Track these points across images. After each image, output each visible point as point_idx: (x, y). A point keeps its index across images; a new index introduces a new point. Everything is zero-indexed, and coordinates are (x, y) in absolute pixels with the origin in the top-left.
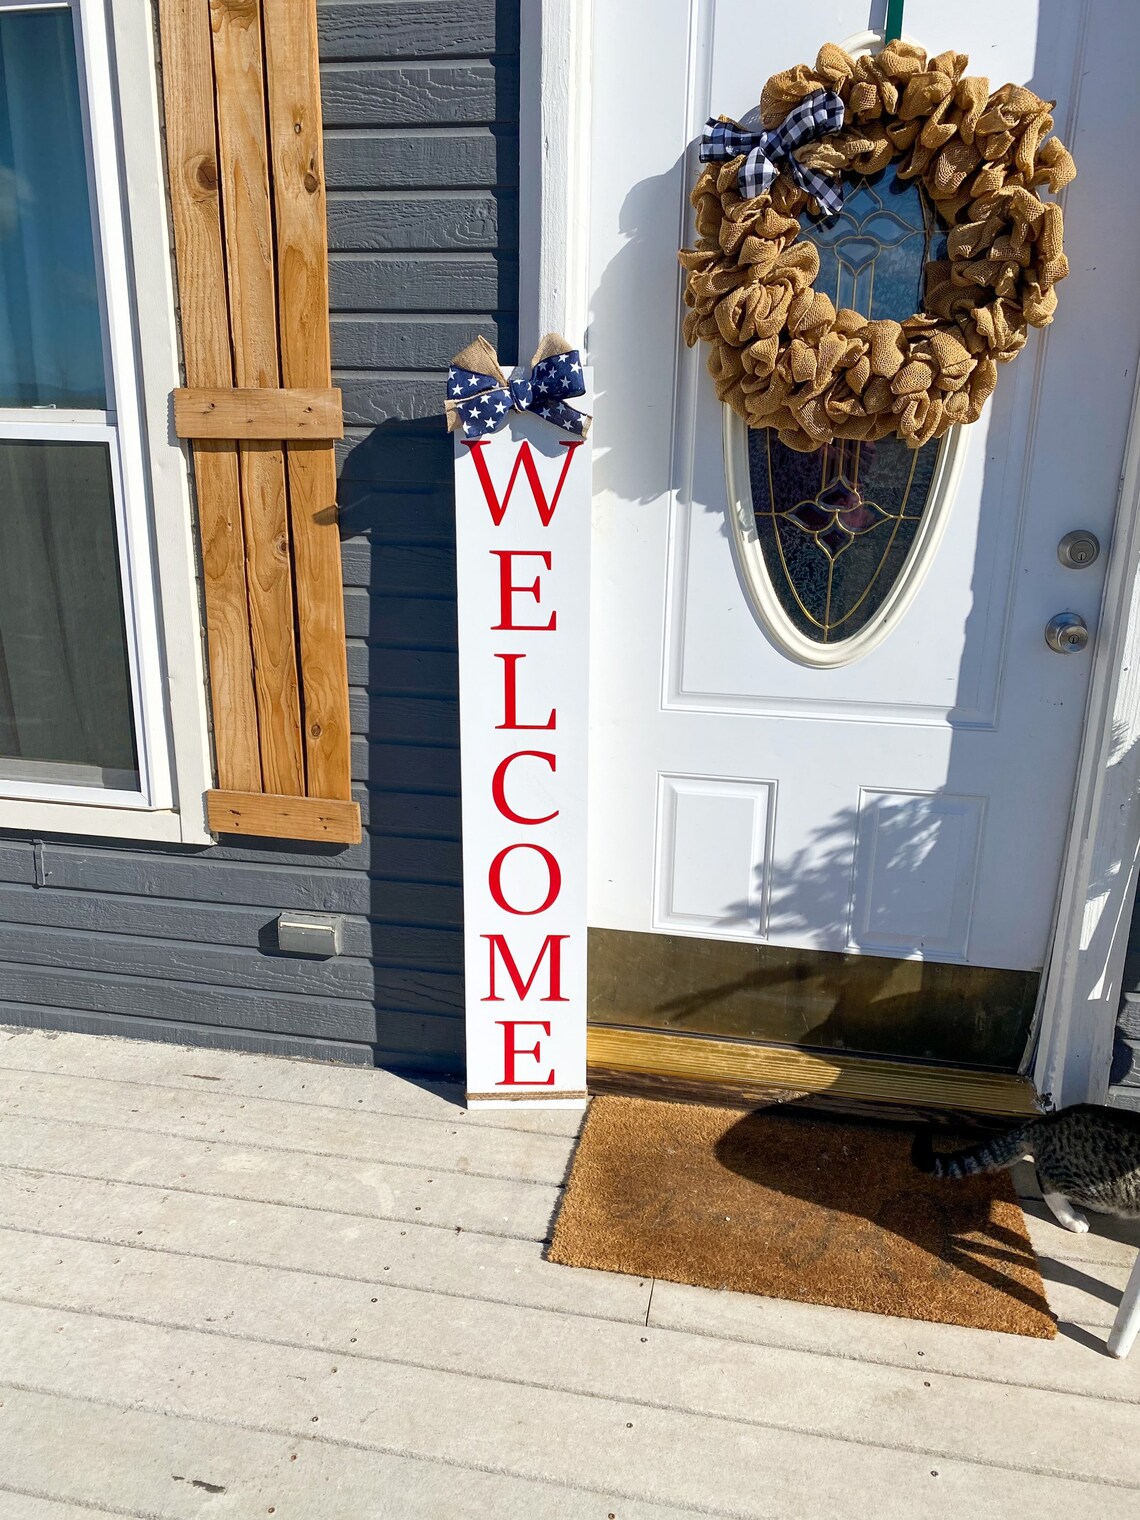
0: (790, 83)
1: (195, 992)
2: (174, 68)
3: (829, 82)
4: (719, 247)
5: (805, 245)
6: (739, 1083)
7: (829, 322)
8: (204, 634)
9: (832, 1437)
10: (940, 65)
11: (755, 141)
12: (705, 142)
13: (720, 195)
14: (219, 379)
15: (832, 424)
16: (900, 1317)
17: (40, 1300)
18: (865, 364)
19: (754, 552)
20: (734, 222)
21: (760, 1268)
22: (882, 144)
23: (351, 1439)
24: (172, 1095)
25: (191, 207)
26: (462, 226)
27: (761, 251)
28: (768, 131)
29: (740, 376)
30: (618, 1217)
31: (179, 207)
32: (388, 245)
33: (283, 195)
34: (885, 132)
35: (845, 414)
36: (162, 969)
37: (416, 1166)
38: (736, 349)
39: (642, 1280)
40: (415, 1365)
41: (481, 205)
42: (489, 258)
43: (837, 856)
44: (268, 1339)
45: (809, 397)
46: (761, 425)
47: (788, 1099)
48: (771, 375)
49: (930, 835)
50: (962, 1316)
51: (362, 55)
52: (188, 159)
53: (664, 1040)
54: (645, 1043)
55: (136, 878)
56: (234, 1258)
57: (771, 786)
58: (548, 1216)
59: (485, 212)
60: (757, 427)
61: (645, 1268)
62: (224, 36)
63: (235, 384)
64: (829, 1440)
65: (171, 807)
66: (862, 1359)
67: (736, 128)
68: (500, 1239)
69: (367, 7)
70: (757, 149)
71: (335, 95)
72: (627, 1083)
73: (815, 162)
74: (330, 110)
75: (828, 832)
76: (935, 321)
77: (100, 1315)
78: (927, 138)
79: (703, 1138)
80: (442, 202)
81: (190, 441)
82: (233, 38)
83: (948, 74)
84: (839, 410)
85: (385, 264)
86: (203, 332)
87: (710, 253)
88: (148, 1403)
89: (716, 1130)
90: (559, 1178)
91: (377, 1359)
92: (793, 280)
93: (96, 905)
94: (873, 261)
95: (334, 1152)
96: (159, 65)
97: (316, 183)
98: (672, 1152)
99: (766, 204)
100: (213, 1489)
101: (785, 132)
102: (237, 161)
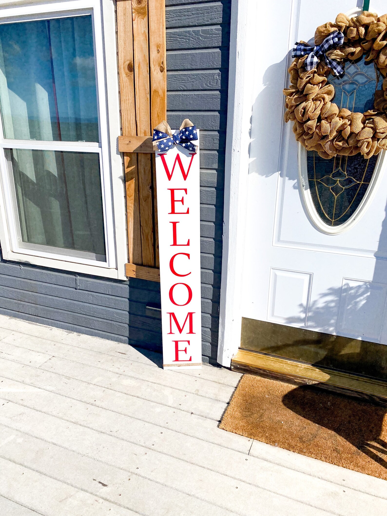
0: (325, 29)
1: (121, 326)
2: (121, 33)
3: (340, 27)
4: (297, 88)
5: (329, 86)
6: (294, 376)
7: (336, 114)
8: (126, 214)
9: (306, 504)
10: (381, 19)
11: (312, 50)
12: (294, 51)
13: (299, 69)
14: (132, 133)
15: (337, 150)
16: (339, 466)
17: (64, 418)
18: (348, 128)
19: (307, 194)
20: (303, 79)
21: (291, 441)
22: (359, 49)
23: (147, 477)
24: (111, 358)
25: (125, 78)
26: (210, 82)
27: (311, 89)
28: (317, 46)
29: (304, 133)
30: (245, 416)
31: (121, 78)
32: (186, 89)
33: (153, 73)
34: (360, 45)
35: (341, 146)
36: (111, 318)
37: (182, 390)
38: (302, 124)
39: (249, 439)
40: (171, 456)
41: (216, 75)
42: (218, 92)
43: (329, 303)
44: (128, 440)
45: (328, 140)
46: (311, 150)
47: (310, 384)
48: (314, 133)
49: (364, 299)
50: (362, 469)
51: (179, 26)
52: (125, 62)
53: (269, 358)
54: (262, 358)
55: (105, 289)
56: (122, 413)
57: (310, 275)
58: (222, 413)
59: (218, 77)
60: (309, 150)
61: (251, 435)
62: (136, 22)
63: (137, 135)
64: (305, 505)
65: (115, 268)
66: (322, 479)
67: (305, 45)
68: (205, 418)
69: (181, 10)
70: (312, 53)
71: (170, 40)
72: (255, 371)
73: (333, 57)
74: (168, 45)
75: (325, 295)
76: (376, 113)
77: (80, 425)
78: (375, 46)
79: (279, 393)
80: (204, 74)
81: (123, 153)
82: (139, 22)
83: (384, 23)
84: (338, 145)
85: (185, 95)
86: (128, 118)
87: (294, 90)
88: (90, 455)
89: (284, 391)
90: (227, 401)
91: (160, 452)
92: (324, 99)
93: (93, 296)
94: (355, 90)
95: (157, 382)
96: (117, 32)
97: (163, 69)
98: (267, 396)
99: (315, 72)
100: (104, 485)
101: (323, 46)
102: (139, 62)
